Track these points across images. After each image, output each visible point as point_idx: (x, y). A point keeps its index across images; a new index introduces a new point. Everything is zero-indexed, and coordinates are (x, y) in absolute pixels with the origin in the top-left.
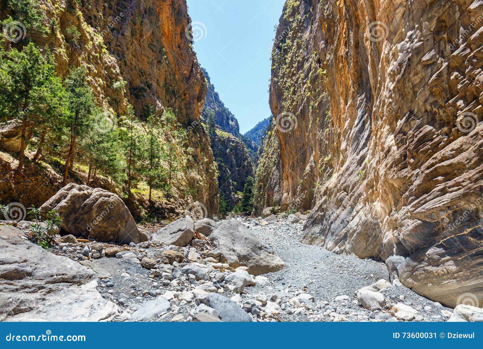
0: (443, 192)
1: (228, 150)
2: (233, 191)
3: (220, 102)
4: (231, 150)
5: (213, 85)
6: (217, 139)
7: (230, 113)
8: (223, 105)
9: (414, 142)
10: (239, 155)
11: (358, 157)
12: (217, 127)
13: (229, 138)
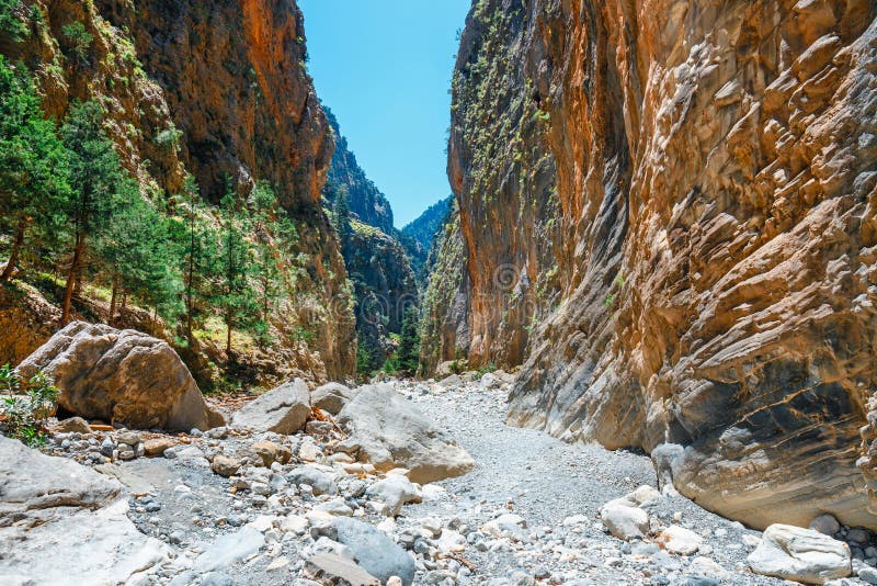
0: (750, 330)
1: (373, 258)
2: (382, 333)
3: (359, 170)
4: (379, 258)
5: (344, 138)
6: (352, 239)
7: (376, 190)
8: (363, 175)
9: (701, 244)
10: (394, 268)
11: (605, 271)
12: (353, 216)
13: (374, 235)
